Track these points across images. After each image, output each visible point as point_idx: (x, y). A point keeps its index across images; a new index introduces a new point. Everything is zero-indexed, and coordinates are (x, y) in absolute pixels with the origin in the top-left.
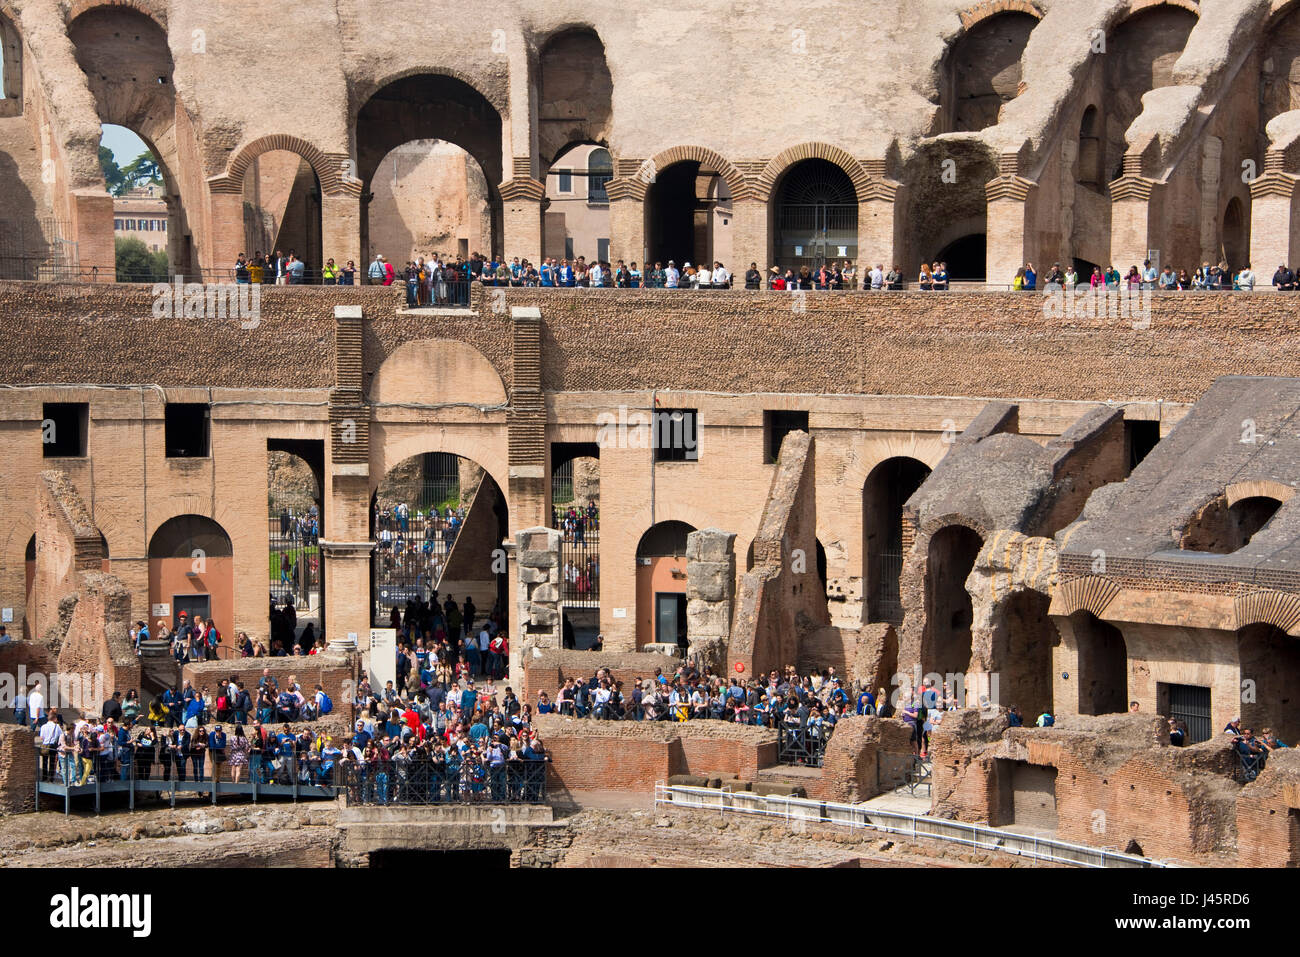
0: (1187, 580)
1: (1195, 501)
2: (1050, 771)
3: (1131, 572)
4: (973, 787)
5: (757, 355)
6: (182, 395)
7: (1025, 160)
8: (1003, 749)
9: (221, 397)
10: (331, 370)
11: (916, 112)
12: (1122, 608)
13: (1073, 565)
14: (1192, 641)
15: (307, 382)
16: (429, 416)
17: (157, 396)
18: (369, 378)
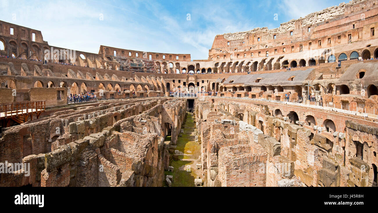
0: (229, 85)
1: (230, 81)
2: (224, 94)
3: (227, 84)
4: (220, 95)
5: (207, 77)
6: (179, 79)
7: (219, 68)
8: (221, 93)
9: (181, 80)
10: (186, 78)
11: (214, 66)
12: (227, 86)
13: (224, 84)
14: (230, 88)
15: (185, 79)
16: (191, 81)
17: (178, 79)
18: (188, 79)
